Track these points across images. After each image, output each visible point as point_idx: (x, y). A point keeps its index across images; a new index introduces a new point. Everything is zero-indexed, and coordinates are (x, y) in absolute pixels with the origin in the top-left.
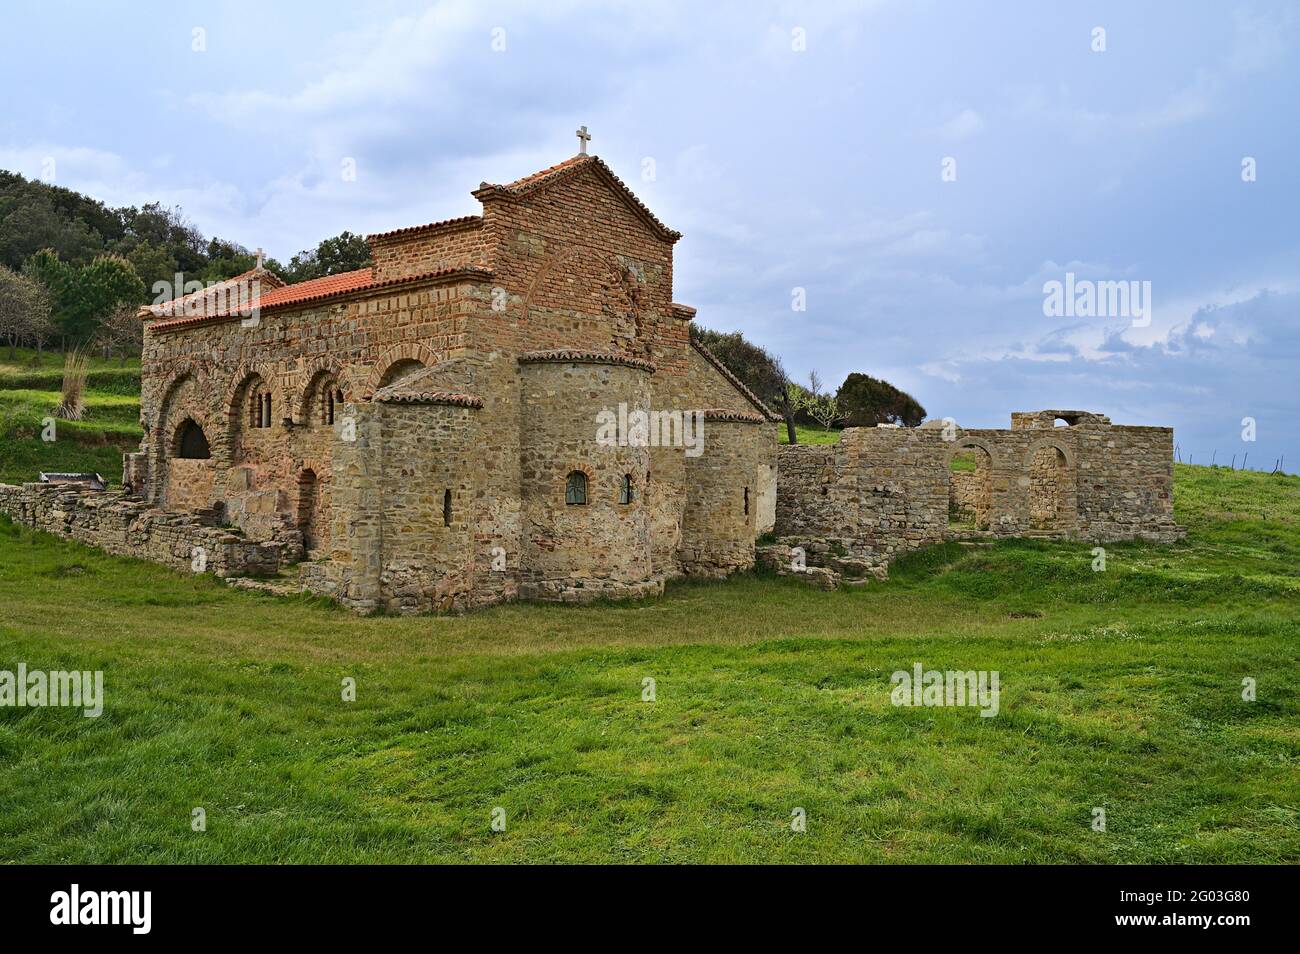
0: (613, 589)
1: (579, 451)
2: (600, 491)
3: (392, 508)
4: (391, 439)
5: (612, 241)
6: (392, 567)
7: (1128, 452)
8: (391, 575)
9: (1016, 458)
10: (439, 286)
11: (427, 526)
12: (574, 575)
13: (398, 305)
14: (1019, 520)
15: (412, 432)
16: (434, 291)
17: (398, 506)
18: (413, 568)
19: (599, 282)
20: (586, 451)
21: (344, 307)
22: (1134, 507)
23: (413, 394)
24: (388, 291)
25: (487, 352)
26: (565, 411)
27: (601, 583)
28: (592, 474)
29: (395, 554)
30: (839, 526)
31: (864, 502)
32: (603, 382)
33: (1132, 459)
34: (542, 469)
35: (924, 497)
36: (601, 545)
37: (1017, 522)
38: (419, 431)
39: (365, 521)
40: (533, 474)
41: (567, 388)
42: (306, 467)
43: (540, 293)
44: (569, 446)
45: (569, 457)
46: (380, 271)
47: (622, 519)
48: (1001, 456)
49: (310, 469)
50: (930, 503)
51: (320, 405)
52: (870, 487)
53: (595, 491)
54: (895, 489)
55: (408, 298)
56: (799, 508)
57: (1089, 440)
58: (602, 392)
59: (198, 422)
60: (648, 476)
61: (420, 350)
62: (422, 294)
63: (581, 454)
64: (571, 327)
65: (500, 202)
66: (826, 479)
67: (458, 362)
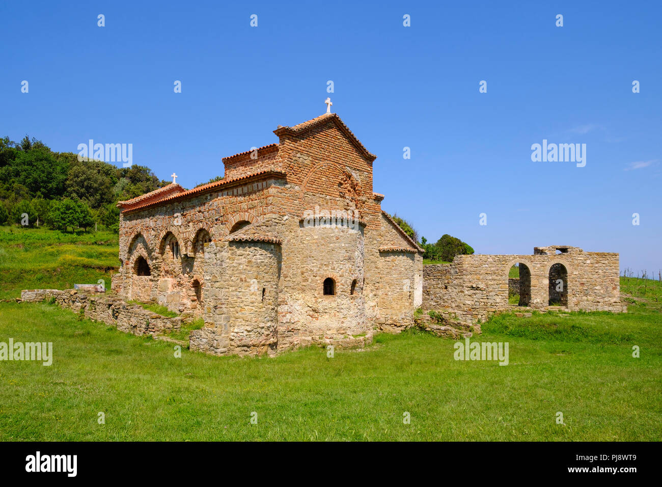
0: (348, 340)
1: (330, 267)
2: (341, 288)
3: (235, 299)
4: (234, 262)
5: (344, 159)
6: (236, 330)
7: (597, 265)
8: (235, 334)
9: (542, 270)
10: (257, 181)
11: (253, 308)
12: (328, 332)
13: (237, 192)
14: (543, 301)
15: (244, 258)
16: (255, 184)
17: (239, 298)
18: (247, 330)
19: (337, 180)
20: (334, 267)
21: (211, 195)
22: (600, 294)
23: (245, 237)
24: (232, 186)
25: (283, 216)
26: (323, 247)
27: (342, 336)
28: (337, 279)
29: (237, 323)
30: (454, 305)
31: (467, 293)
32: (342, 231)
33: (599, 269)
34: (312, 277)
35: (496, 290)
36: (342, 316)
37: (542, 302)
38: (248, 257)
39: (221, 306)
40: (307, 280)
41: (324, 235)
42: (195, 278)
43: (308, 185)
44: (325, 265)
45: (326, 271)
46: (229, 176)
47: (352, 302)
48: (534, 269)
49: (197, 280)
50: (499, 293)
51: (201, 247)
52: (469, 285)
53: (338, 288)
54: (481, 286)
55: (242, 189)
56: (433, 296)
57: (577, 260)
58: (341, 236)
59: (145, 258)
60: (364, 280)
61: (249, 216)
62: (249, 186)
63: (332, 269)
64: (325, 203)
65: (288, 136)
66: (446, 281)
67: (268, 221)
